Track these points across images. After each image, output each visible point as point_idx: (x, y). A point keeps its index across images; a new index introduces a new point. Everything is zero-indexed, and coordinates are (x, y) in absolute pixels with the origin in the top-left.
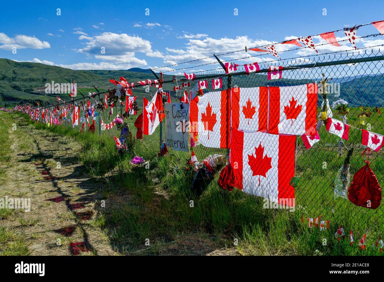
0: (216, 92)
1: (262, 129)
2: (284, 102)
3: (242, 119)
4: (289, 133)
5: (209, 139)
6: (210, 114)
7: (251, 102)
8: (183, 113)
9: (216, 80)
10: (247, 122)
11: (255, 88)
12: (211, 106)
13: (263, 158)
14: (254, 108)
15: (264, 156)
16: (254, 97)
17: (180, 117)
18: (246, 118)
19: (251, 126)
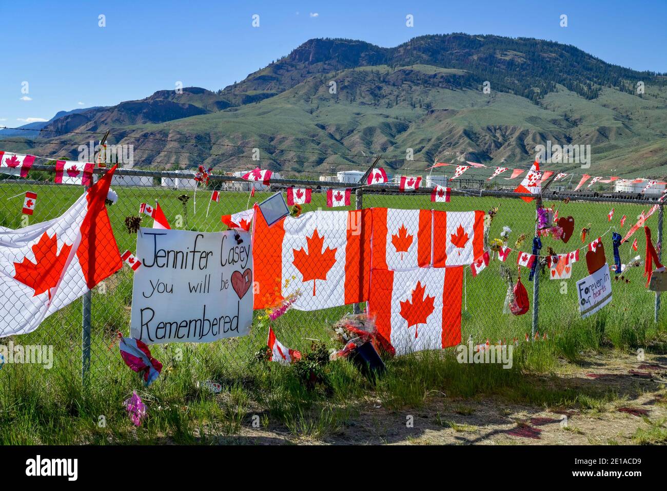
0: (335, 212)
1: (422, 263)
2: (451, 230)
3: (391, 254)
4: (457, 264)
5: (314, 295)
6: (320, 250)
7: (407, 229)
8: (240, 252)
9: (337, 191)
10: (400, 257)
11: (414, 211)
12: (320, 236)
13: (424, 300)
14: (411, 238)
15: (425, 297)
16: (410, 223)
17: (236, 262)
18: (397, 251)
19: (406, 261)
